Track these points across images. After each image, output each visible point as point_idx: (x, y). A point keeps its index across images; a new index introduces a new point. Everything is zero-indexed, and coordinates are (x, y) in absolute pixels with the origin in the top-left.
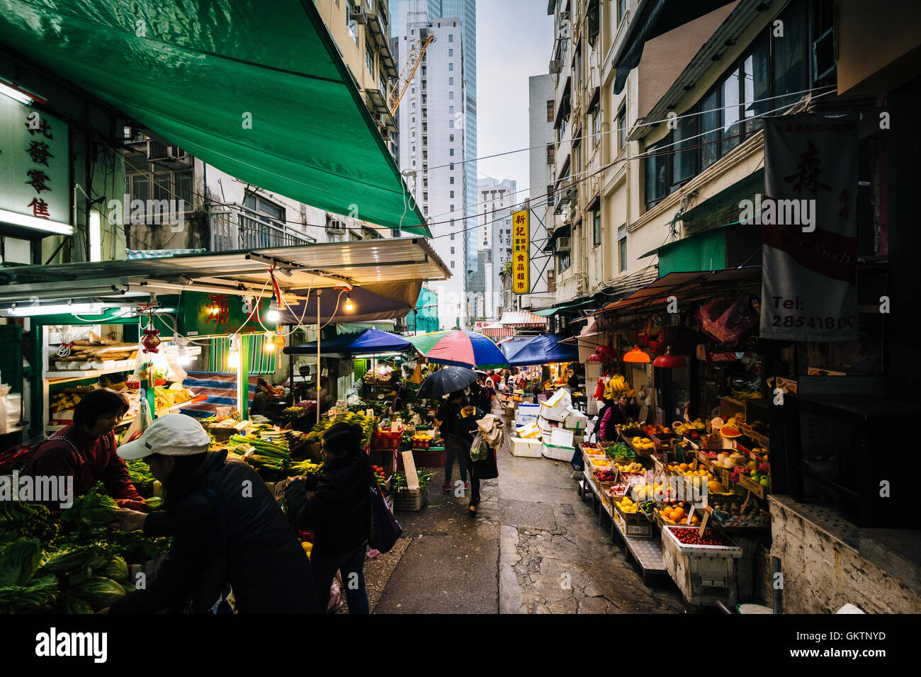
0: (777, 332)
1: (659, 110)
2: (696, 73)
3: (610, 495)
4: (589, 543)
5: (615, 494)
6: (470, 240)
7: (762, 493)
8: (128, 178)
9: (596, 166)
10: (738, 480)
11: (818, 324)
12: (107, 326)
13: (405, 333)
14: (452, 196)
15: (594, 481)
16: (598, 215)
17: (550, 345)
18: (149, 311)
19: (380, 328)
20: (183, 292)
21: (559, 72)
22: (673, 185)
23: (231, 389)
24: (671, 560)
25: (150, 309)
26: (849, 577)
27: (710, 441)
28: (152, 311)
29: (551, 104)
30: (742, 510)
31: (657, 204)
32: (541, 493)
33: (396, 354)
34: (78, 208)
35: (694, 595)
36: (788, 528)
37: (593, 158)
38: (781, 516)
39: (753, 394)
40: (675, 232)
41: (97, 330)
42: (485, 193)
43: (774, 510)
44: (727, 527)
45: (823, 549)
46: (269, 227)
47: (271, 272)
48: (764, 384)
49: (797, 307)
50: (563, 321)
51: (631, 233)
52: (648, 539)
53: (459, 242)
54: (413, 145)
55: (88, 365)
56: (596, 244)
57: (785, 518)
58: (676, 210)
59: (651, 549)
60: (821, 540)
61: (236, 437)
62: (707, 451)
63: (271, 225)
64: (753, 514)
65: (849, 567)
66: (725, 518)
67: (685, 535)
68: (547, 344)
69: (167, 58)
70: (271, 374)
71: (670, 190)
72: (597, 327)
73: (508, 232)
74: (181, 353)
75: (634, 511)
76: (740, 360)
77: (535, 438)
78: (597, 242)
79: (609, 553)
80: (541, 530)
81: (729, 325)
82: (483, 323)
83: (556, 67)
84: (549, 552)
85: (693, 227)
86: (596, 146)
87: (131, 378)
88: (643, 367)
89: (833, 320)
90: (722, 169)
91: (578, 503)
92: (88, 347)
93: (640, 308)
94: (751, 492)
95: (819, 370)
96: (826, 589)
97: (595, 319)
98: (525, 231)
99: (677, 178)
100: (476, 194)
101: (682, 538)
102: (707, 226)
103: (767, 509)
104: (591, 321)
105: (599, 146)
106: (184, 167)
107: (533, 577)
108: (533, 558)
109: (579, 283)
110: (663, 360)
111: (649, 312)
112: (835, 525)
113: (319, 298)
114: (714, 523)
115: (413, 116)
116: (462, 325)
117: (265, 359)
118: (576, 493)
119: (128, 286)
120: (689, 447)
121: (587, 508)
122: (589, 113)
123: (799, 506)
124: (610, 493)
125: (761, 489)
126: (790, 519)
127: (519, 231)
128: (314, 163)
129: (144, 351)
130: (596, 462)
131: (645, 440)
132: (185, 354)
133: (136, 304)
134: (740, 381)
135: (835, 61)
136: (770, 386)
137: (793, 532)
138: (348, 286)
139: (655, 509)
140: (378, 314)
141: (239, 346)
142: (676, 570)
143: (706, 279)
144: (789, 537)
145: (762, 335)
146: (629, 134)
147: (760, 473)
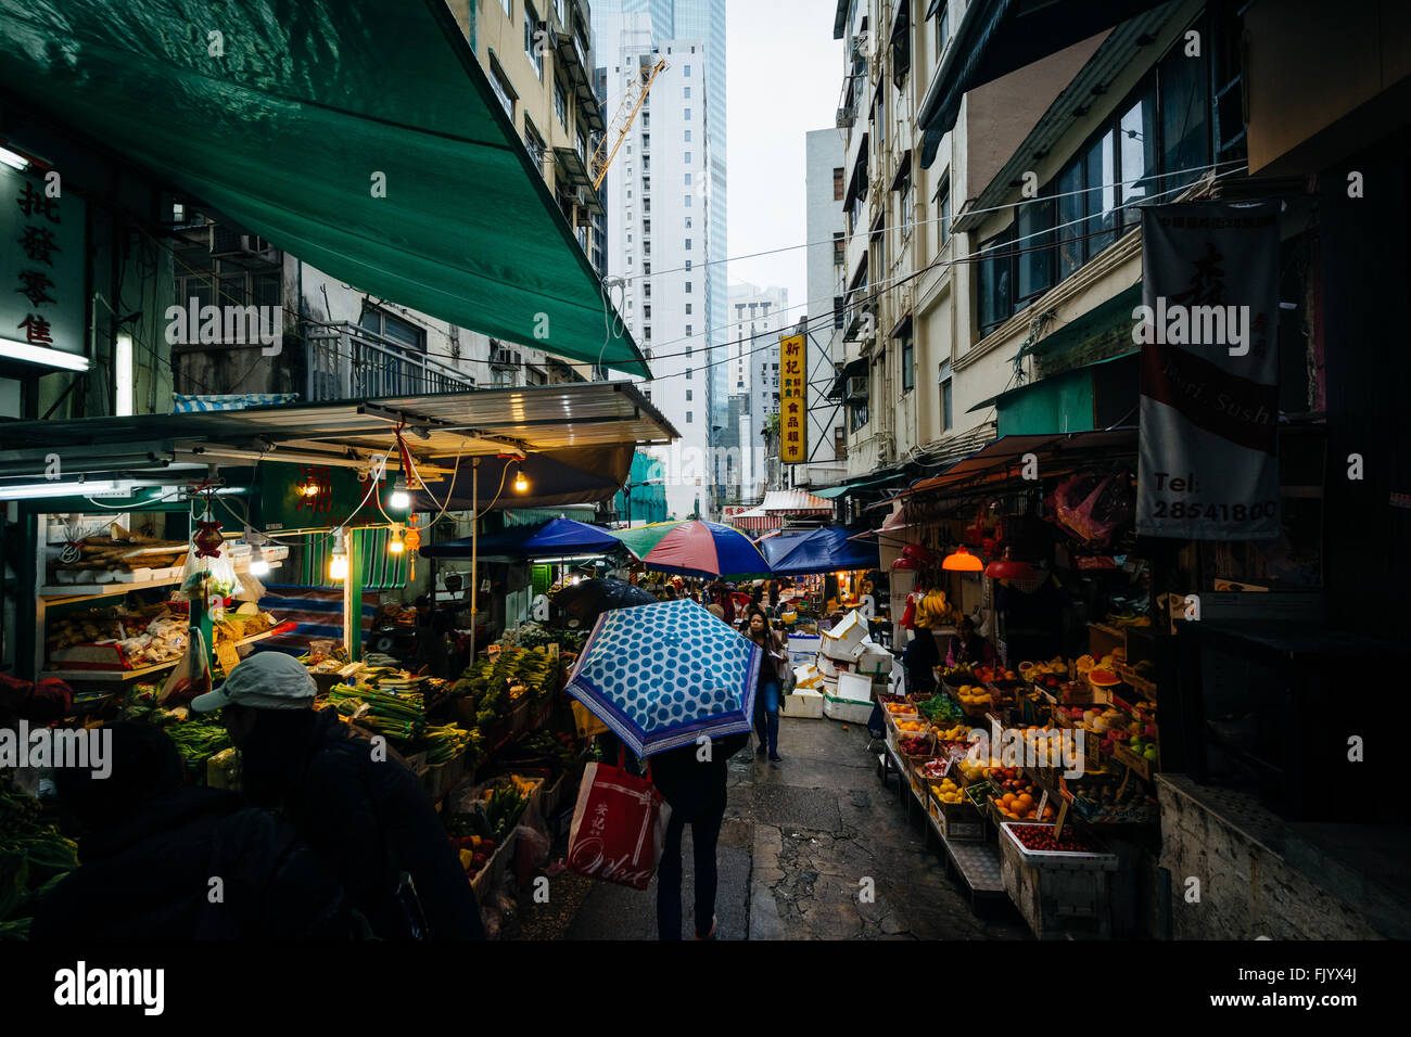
0: (1162, 525)
1: (998, 188)
2: (1050, 134)
3: (923, 776)
4: (891, 851)
5: (931, 774)
6: (717, 379)
7: (1146, 770)
8: (178, 282)
9: (906, 269)
10: (1112, 752)
11: (1221, 513)
12: (139, 515)
13: (614, 524)
14: (689, 312)
15: (900, 754)
16: (909, 344)
17: (837, 543)
18: (206, 491)
19: (574, 518)
20: (261, 462)
21: (850, 125)
22: (1017, 300)
23: (334, 613)
24: (1013, 875)
25: (208, 489)
26: (1272, 897)
27: (1074, 691)
28: (211, 491)
29: (840, 173)
30: (1119, 796)
31: (996, 328)
32: (820, 773)
33: (598, 557)
34: (98, 329)
35: (1046, 929)
36: (1184, 824)
37: (902, 257)
38: (1175, 806)
39: (1138, 618)
40: (1021, 372)
41: (124, 521)
42: (740, 307)
43: (1164, 797)
44: (1096, 823)
45: (1234, 856)
46: (400, 360)
47: (398, 433)
48: (1153, 604)
49: (1190, 490)
50: (857, 506)
51: (959, 371)
52: (981, 844)
53: (698, 384)
54: (629, 232)
55: (109, 576)
56: (907, 389)
57: (1180, 809)
58: (1023, 339)
59: (985, 859)
60: (1231, 841)
61: (340, 687)
62: (1068, 707)
63: (403, 356)
64: (1134, 803)
65: (1270, 882)
66: (1092, 809)
67: (1031, 837)
68: (832, 541)
69: (241, 106)
70: (399, 588)
71: (1014, 307)
72: (906, 517)
73: (775, 367)
74: (256, 557)
75: (959, 800)
76: (1120, 567)
77: (812, 688)
78: (908, 385)
79: (921, 866)
80: (818, 832)
81: (1097, 515)
82: (735, 508)
83: (847, 118)
84: (828, 865)
85: (1047, 364)
86: (905, 239)
87: (177, 597)
88: (977, 577)
89: (1244, 508)
90: (1089, 279)
91: (876, 789)
92: (109, 548)
93: (967, 489)
94: (1132, 770)
95: (1230, 583)
96: (1239, 916)
97: (903, 503)
98: (800, 367)
99: (1025, 290)
100: (727, 308)
101: (1029, 840)
102: (1069, 364)
103: (1154, 794)
104: (898, 506)
105: (911, 240)
106: (268, 265)
107: (802, 904)
108: (803, 875)
109: (882, 447)
110: (999, 567)
111: (983, 493)
112: (1252, 819)
113: (475, 470)
114: (1076, 817)
115: (629, 188)
116: (703, 511)
117: (391, 567)
118: (874, 773)
119: (173, 453)
120: (1043, 700)
121: (890, 797)
122: (894, 189)
123: (1200, 789)
124: (924, 772)
125: (1146, 764)
126: (1186, 811)
127: (791, 367)
128: (469, 265)
129: (198, 555)
130: (902, 726)
131: (978, 690)
132: (261, 559)
133: (186, 481)
134: (1121, 599)
135: (1246, 125)
136: (1162, 607)
137: (1192, 830)
138: (519, 452)
139: (989, 796)
140: (568, 496)
141: (347, 546)
142: (1019, 891)
143: (1060, 446)
144: (1186, 838)
145: (1139, 531)
146: (954, 223)
147: (1145, 739)
